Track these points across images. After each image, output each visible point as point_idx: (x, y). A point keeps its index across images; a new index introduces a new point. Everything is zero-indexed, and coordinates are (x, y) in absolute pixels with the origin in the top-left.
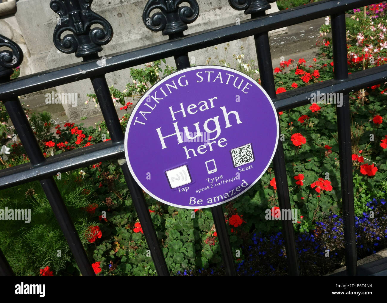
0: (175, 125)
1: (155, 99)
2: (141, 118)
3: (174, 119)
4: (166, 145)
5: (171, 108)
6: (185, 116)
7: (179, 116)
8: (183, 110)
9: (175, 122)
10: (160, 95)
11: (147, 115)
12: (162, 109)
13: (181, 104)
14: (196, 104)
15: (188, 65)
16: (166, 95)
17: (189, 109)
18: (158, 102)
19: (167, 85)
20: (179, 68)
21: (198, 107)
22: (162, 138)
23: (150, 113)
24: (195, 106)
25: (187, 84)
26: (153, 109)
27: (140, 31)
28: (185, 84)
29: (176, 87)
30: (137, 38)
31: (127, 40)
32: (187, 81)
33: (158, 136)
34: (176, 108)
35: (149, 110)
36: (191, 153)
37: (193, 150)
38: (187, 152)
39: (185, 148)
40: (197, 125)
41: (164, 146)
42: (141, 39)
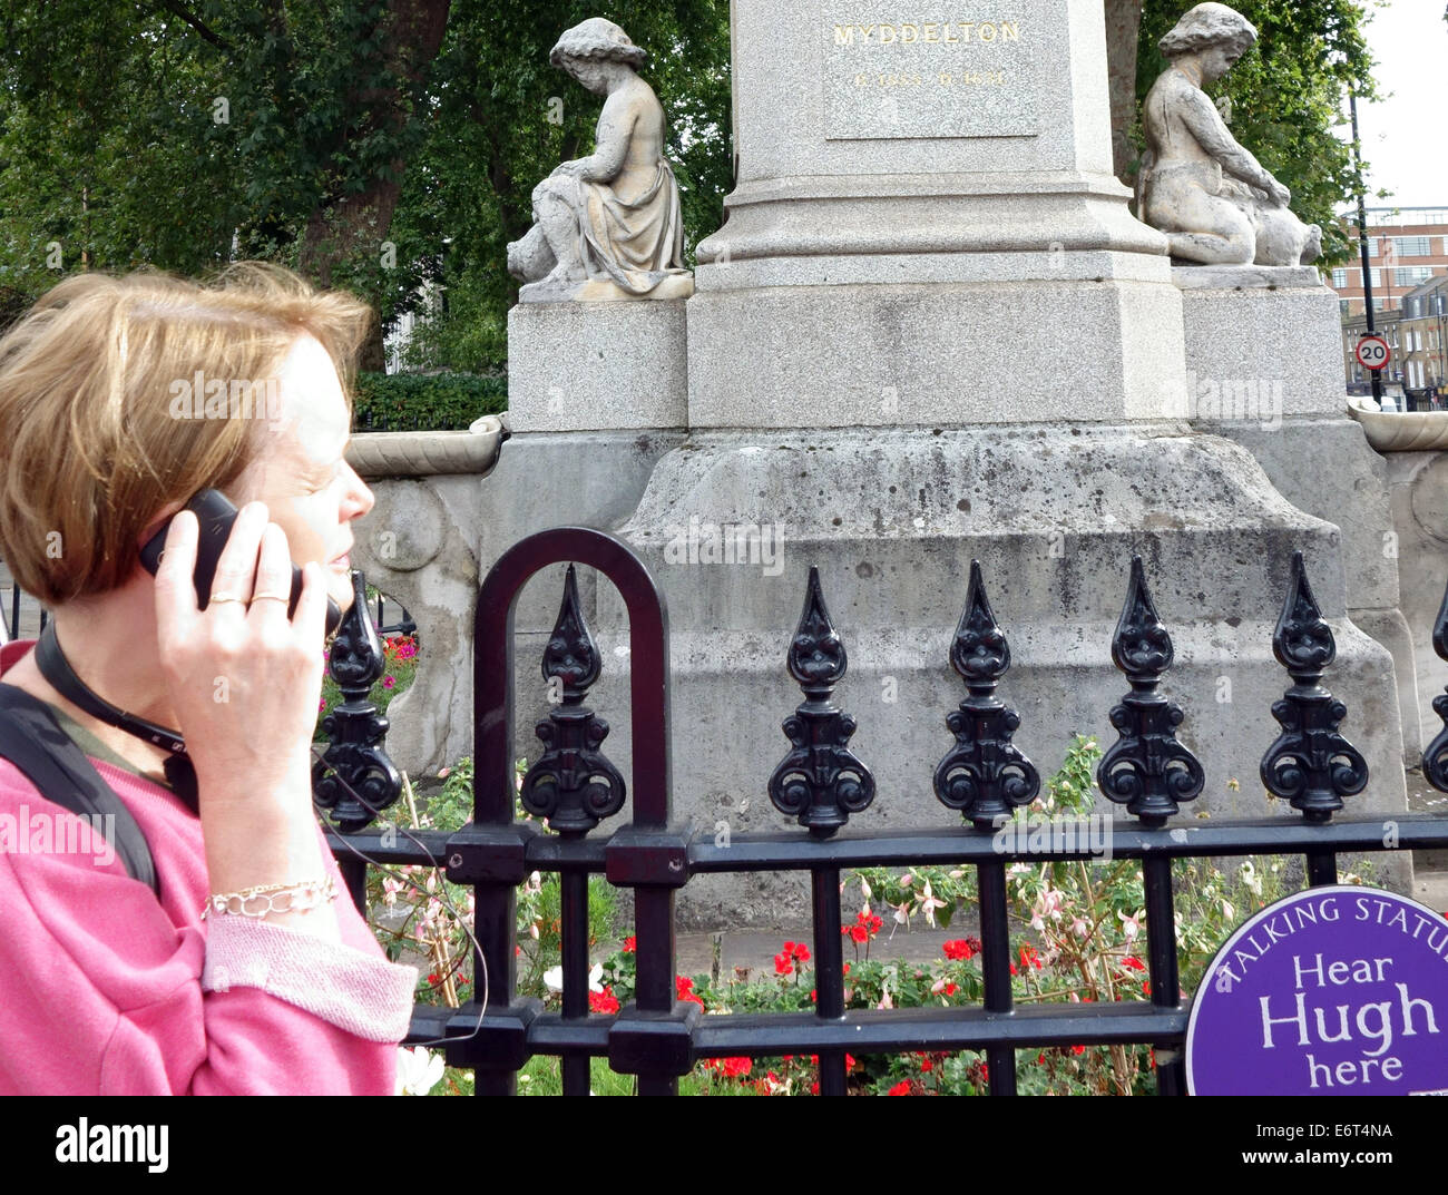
0: (1300, 998)
1: (1271, 933)
2: (1235, 966)
3: (1299, 985)
4: (1274, 1041)
5: (1297, 960)
6: (1322, 983)
7: (1310, 980)
8: (1320, 970)
9: (1300, 991)
10: (1281, 926)
11: (1248, 962)
12: (1280, 956)
13: (1319, 957)
14: (1349, 965)
15: (1333, 881)
16: (1292, 930)
17: (1332, 971)
18: (1275, 941)
19: (1298, 909)
20: (1314, 883)
21: (1352, 970)
22: (1267, 1022)
23: (1255, 959)
24: (1345, 968)
25: (1337, 917)
26: (1262, 952)
27: (925, 641)
28: (1332, 915)
29: (1313, 919)
30: (911, 665)
31: (871, 665)
32: (1336, 911)
33: (1261, 1015)
34: (1308, 963)
35: (1255, 953)
36: (1321, 1074)
37: (1327, 1069)
38: (1313, 1069)
39: (1311, 1058)
40: (1343, 1010)
41: (1268, 1043)
42: (925, 672)
